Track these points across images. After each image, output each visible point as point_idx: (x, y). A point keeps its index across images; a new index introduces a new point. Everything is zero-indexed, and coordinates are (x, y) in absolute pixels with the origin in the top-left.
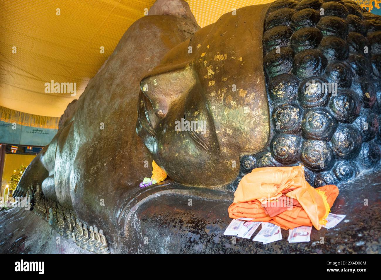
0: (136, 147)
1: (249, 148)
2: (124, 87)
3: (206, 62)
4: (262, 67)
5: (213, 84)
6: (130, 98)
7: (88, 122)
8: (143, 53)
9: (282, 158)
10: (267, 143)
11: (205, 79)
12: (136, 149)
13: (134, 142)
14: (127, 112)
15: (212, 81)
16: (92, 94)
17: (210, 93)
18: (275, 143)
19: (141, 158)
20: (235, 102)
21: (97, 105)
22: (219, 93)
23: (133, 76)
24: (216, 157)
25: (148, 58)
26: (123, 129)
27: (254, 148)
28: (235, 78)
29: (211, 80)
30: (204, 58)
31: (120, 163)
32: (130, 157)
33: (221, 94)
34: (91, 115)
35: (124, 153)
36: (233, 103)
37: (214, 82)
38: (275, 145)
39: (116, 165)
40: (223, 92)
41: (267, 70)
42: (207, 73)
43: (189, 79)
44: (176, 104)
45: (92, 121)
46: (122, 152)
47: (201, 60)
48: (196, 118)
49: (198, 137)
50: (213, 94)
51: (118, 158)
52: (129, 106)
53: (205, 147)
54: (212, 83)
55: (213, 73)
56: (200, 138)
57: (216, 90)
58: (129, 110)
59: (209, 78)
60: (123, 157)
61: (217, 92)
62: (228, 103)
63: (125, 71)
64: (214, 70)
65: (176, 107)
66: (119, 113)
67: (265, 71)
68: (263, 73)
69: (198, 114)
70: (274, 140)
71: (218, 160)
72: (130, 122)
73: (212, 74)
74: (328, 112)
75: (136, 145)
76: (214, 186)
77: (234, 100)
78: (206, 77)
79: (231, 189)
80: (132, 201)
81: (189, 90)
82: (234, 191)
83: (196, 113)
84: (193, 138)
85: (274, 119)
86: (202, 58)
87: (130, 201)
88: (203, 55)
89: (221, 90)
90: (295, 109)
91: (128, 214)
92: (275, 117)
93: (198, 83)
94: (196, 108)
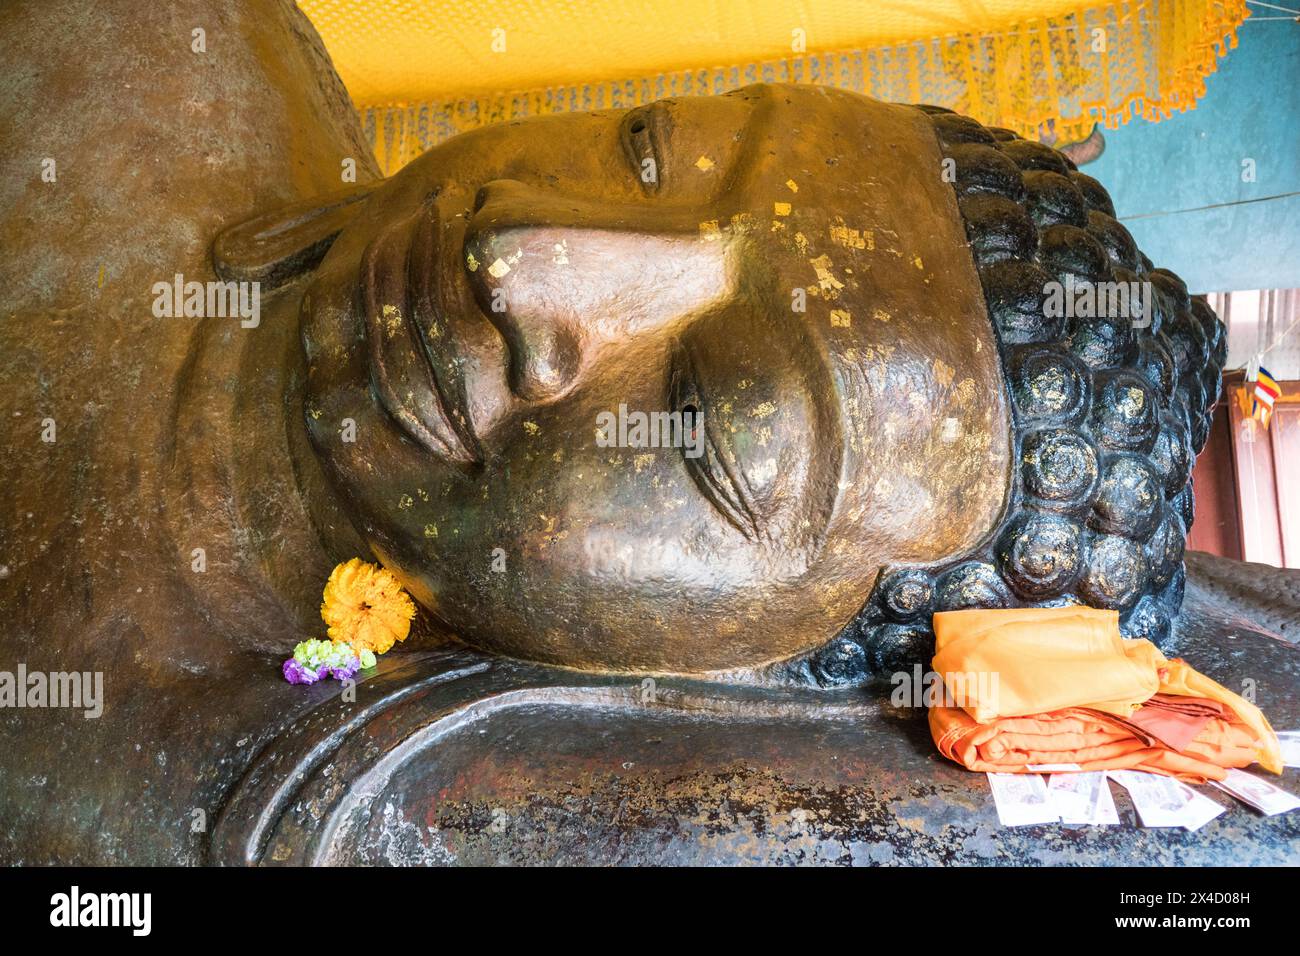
0: (191, 497)
2: (86, 206)
3: (801, 239)
4: (981, 305)
5: (847, 323)
6: (126, 263)
9: (1038, 581)
10: (987, 536)
11: (813, 299)
12: (193, 504)
13: (175, 472)
14: (114, 323)
15: (841, 313)
17: (839, 351)
18: (1025, 538)
19: (223, 548)
20: (924, 399)
23: (128, 162)
26: (98, 401)
27: (939, 548)
28: (915, 319)
29: (835, 305)
31: (113, 567)
32: (161, 541)
33: (876, 361)
35: (127, 519)
36: (918, 399)
37: (849, 316)
39: (86, 576)
40: (884, 356)
42: (814, 276)
46: (109, 515)
47: (777, 224)
48: (766, 426)
50: (850, 356)
51: (89, 541)
52: (125, 296)
54: (840, 319)
55: (839, 285)
57: (858, 344)
58: (123, 316)
59: (827, 299)
60: (119, 539)
61: (863, 351)
64: (839, 274)
67: (992, 320)
68: (990, 325)
69: (775, 414)
70: (1017, 527)
72: (137, 373)
73: (832, 287)
75: (190, 485)
76: (719, 672)
78: (816, 293)
79: (799, 677)
80: (322, 747)
81: (690, 315)
82: (813, 685)
83: (763, 410)
84: (718, 495)
85: (1028, 470)
86: (781, 219)
87: (310, 747)
88: (783, 209)
89: (875, 349)
90: (1089, 448)
91: (332, 807)
92: (1036, 461)
93: (744, 298)
94: (764, 391)
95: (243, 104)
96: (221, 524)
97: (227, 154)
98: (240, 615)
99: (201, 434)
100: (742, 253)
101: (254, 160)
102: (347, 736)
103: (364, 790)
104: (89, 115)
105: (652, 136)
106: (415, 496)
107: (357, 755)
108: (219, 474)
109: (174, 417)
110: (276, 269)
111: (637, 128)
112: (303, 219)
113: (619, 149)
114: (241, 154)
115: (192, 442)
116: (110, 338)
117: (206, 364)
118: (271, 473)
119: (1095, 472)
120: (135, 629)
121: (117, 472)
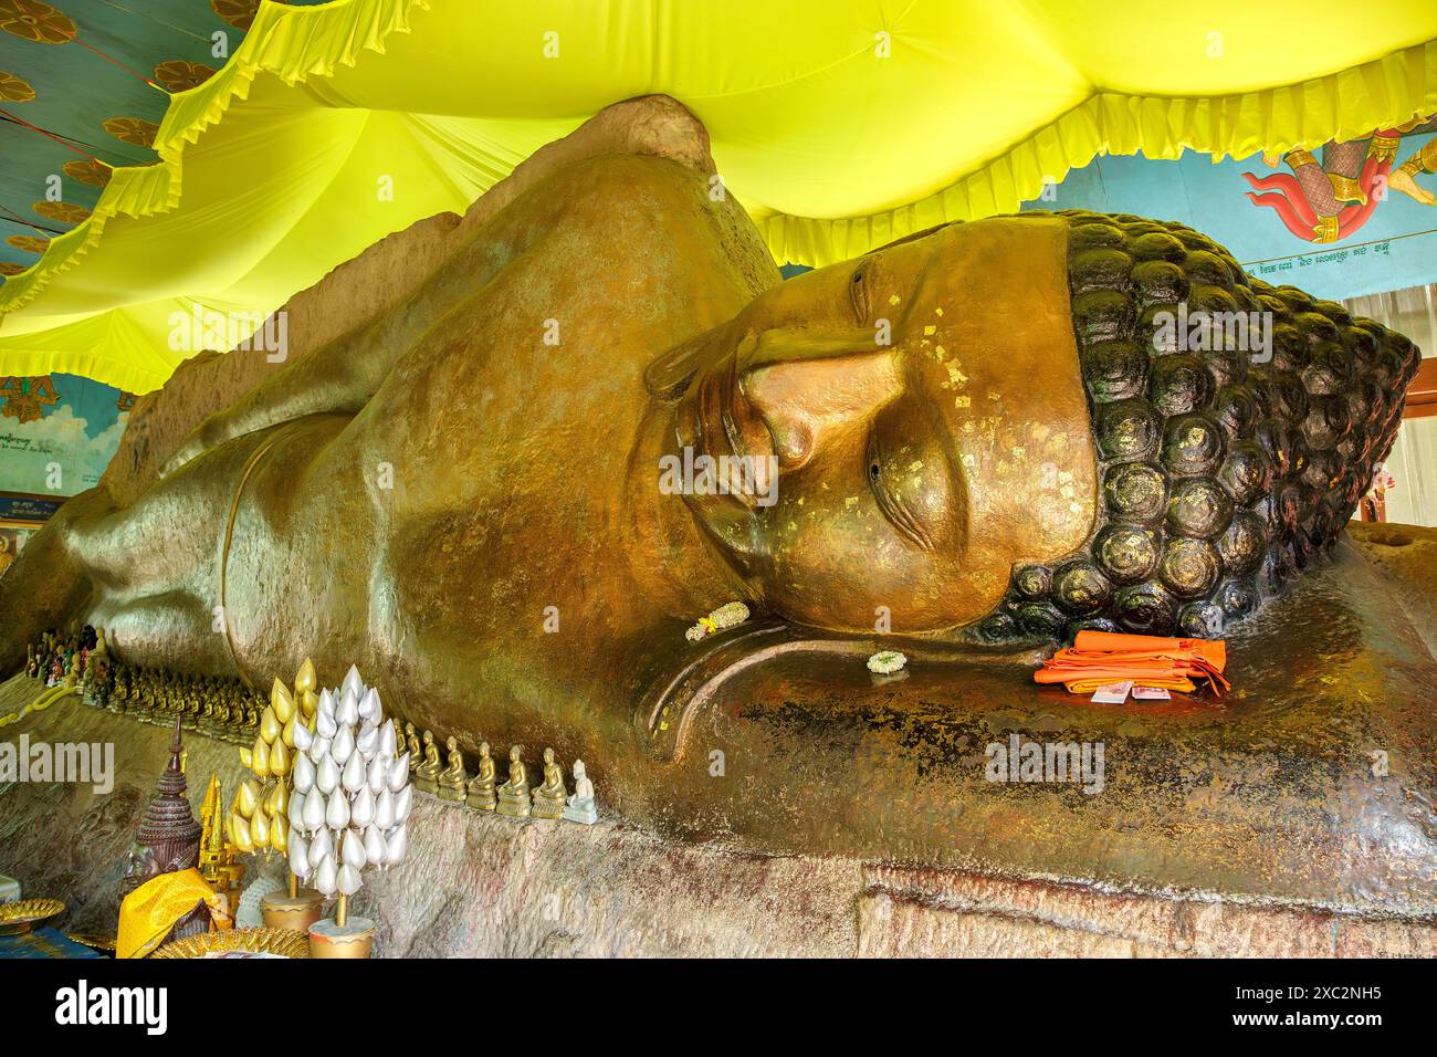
1: (1041, 550)
3: (940, 351)
4: (1078, 378)
5: (968, 405)
7: (452, 450)
8: (621, 266)
9: (1122, 572)
10: (1086, 540)
11: (945, 391)
12: (637, 533)
13: (628, 515)
15: (964, 398)
16: (461, 369)
17: (961, 424)
18: (1109, 542)
20: (1022, 450)
21: (485, 402)
22: (984, 425)
24: (950, 566)
25: (637, 283)
27: (1051, 550)
28: (1020, 395)
29: (960, 393)
30: (934, 340)
31: (596, 571)
33: (988, 428)
34: (462, 431)
36: (1018, 452)
37: (969, 399)
38: (1109, 546)
39: (582, 576)
40: (993, 424)
41: (1090, 385)
42: (946, 376)
43: (883, 381)
44: (838, 437)
45: (467, 448)
46: (594, 542)
47: (925, 342)
48: (918, 475)
49: (914, 521)
50: (968, 427)
51: (583, 557)
53: (926, 543)
54: (963, 402)
55: (964, 379)
56: (920, 523)
57: (975, 419)
59: (954, 389)
61: (978, 423)
62: (1005, 451)
63: (573, 313)
64: (964, 370)
65: (837, 444)
66: (567, 432)
67: (1085, 387)
68: (1083, 391)
69: (923, 468)
70: (1104, 533)
71: (954, 574)
73: (960, 380)
74: (1220, 485)
75: (636, 523)
77: (1020, 444)
78: (945, 385)
79: (974, 637)
80: (686, 671)
81: (879, 406)
82: (982, 643)
83: (916, 466)
84: (895, 521)
85: (1109, 494)
86: (927, 338)
87: (680, 671)
88: (930, 330)
89: (987, 420)
90: (1157, 475)
91: (687, 702)
92: (1113, 487)
93: (909, 393)
94: (916, 454)
95: (665, 276)
96: (653, 544)
97: (656, 311)
98: (664, 597)
99: (641, 492)
100: (903, 362)
101: (672, 312)
102: (699, 665)
103: (704, 694)
104: (578, 305)
105: (864, 285)
106: (733, 526)
107: (700, 678)
108: (652, 516)
109: (626, 483)
110: (678, 386)
111: (858, 280)
112: (696, 350)
113: (848, 295)
114: (664, 311)
115: (636, 496)
116: (592, 439)
117: (643, 449)
118: (679, 512)
119: (1162, 493)
120: (607, 606)
121: (598, 517)
